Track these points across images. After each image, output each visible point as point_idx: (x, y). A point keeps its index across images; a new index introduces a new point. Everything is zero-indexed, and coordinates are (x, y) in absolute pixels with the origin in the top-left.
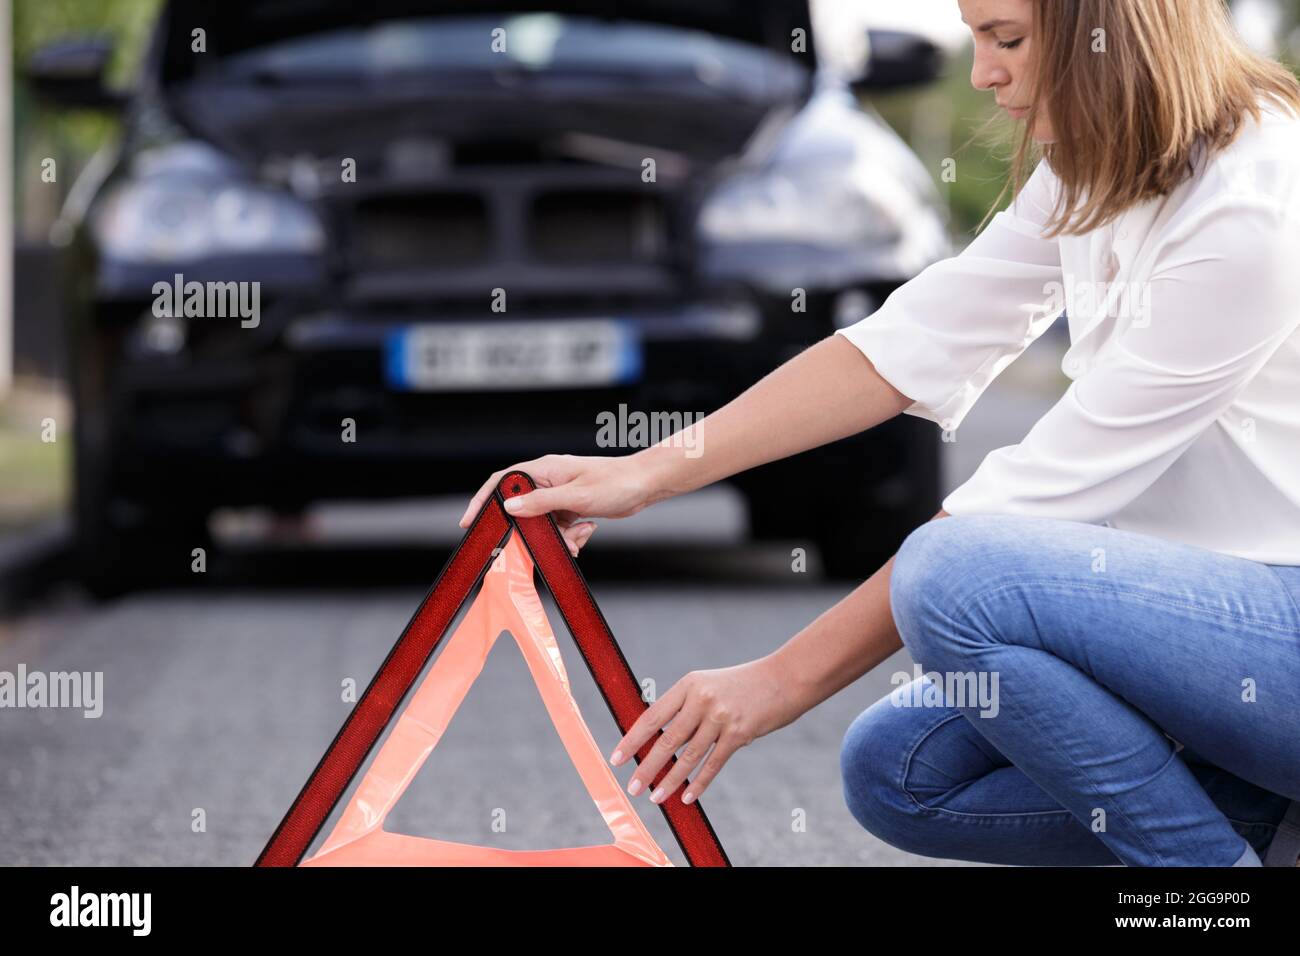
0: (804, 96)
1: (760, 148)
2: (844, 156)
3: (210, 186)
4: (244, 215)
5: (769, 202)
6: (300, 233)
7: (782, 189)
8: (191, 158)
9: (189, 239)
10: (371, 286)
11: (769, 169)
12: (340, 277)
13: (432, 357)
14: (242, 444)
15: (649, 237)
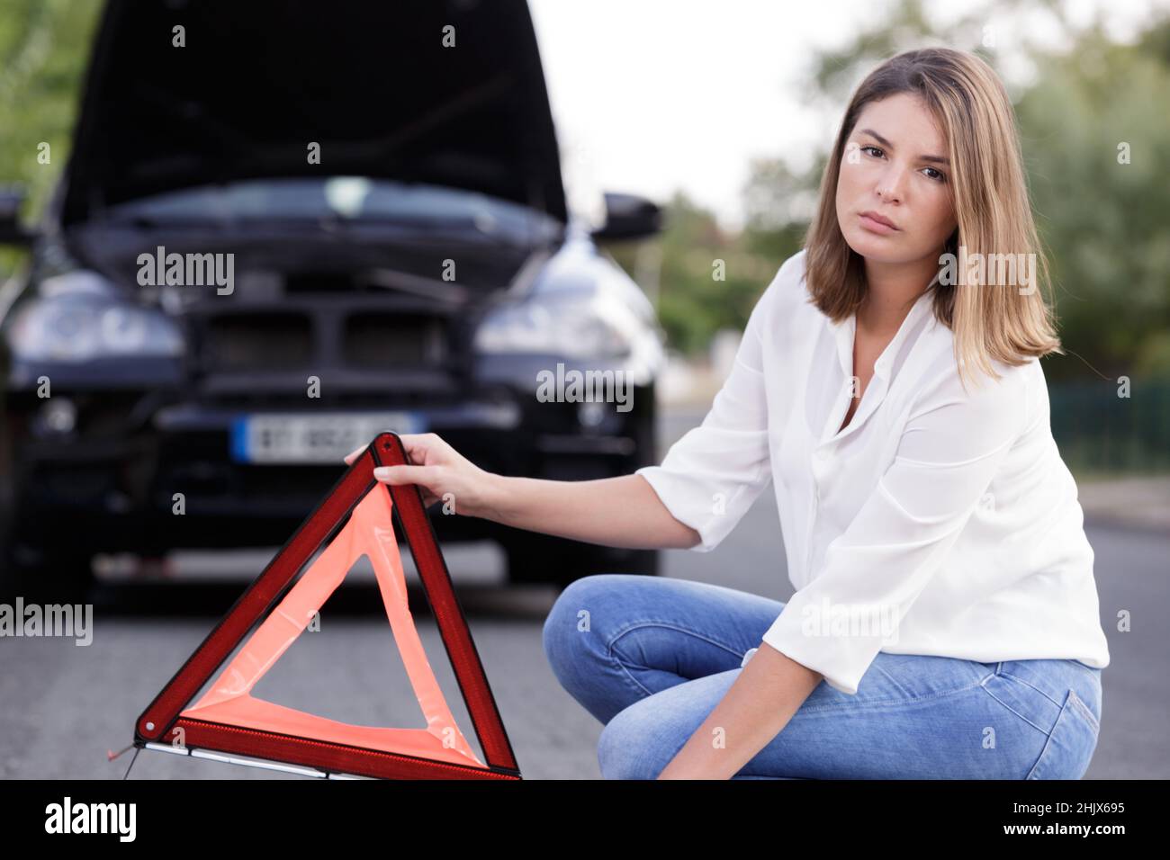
0: (557, 244)
1: (522, 283)
2: (586, 290)
3: (98, 304)
4: (124, 328)
5: (529, 325)
6: (168, 342)
7: (539, 314)
8: (85, 283)
9: (82, 345)
10: (220, 383)
11: (528, 298)
12: (197, 376)
13: (267, 439)
14: (118, 503)
15: (436, 350)
